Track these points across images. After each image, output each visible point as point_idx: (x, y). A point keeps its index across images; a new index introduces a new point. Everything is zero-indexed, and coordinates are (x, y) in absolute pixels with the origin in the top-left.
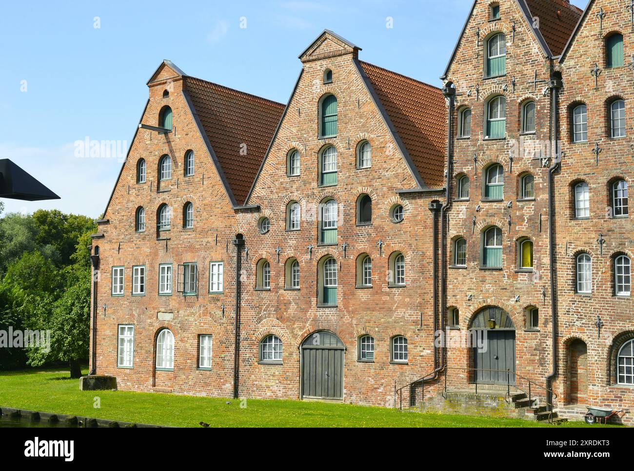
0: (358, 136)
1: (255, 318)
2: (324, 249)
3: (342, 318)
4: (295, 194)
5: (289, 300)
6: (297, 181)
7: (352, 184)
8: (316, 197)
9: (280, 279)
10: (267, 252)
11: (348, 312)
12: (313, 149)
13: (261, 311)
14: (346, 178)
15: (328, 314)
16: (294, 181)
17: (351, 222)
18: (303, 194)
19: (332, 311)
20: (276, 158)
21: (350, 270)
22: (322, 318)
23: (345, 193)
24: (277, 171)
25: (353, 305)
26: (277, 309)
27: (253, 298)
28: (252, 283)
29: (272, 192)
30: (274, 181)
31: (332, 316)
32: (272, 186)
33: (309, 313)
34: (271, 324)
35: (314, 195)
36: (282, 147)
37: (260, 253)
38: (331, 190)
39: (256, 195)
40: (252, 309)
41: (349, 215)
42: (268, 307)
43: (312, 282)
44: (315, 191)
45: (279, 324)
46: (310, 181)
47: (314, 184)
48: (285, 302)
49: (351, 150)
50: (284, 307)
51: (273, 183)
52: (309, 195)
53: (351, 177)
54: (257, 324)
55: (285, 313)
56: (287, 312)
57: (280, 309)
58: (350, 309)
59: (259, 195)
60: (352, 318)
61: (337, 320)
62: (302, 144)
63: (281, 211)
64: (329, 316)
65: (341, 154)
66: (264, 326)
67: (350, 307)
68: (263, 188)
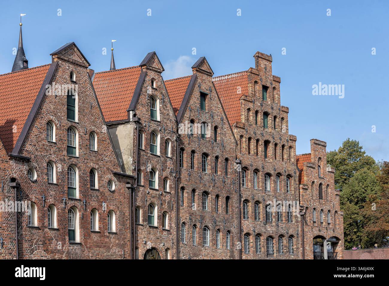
0: (91, 127)
1: (29, 249)
2: (72, 202)
3: (83, 252)
4: (53, 156)
5: (51, 237)
6: (54, 146)
7: (88, 160)
8: (66, 162)
9: (45, 220)
10: (36, 197)
11: (87, 247)
12: (64, 126)
13: (33, 244)
14: (84, 154)
15: (75, 248)
16: (52, 146)
17: (88, 186)
18: (58, 158)
19: (78, 247)
20: (40, 124)
21: (87, 219)
22: (72, 251)
23: (84, 165)
24: (40, 134)
25: (90, 243)
26: (44, 243)
27: (27, 233)
28: (25, 221)
29: (37, 150)
30: (38, 141)
31: (78, 250)
32: (37, 145)
33: (64, 247)
34: (40, 255)
35: (64, 160)
36: (43, 117)
37: (30, 197)
38: (75, 160)
39: (25, 149)
40: (26, 242)
41: (86, 181)
42: (37, 241)
43: (66, 225)
44: (66, 158)
45: (45, 255)
46: (63, 149)
47: (65, 153)
48: (49, 238)
49: (87, 136)
50: (49, 242)
51: (38, 143)
52: (62, 160)
53: (87, 155)
54: (30, 255)
55: (49, 247)
56: (50, 246)
57: (46, 243)
58: (88, 245)
59: (27, 149)
60: (89, 252)
61: (81, 253)
62: (57, 120)
63: (44, 167)
64: (76, 250)
65: (81, 137)
66: (35, 256)
67: (88, 244)
68: (30, 145)
